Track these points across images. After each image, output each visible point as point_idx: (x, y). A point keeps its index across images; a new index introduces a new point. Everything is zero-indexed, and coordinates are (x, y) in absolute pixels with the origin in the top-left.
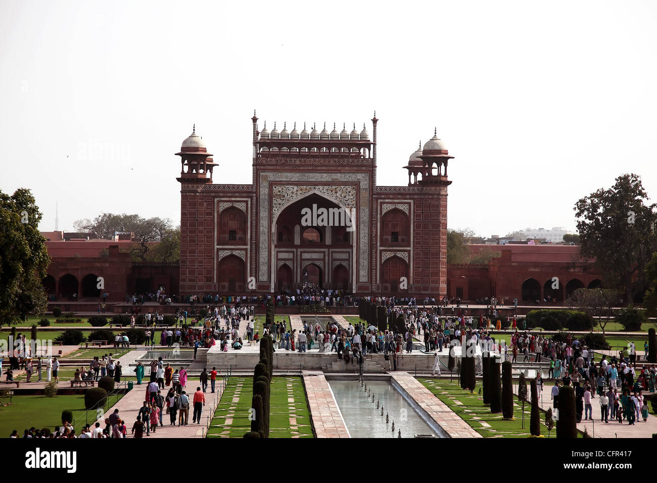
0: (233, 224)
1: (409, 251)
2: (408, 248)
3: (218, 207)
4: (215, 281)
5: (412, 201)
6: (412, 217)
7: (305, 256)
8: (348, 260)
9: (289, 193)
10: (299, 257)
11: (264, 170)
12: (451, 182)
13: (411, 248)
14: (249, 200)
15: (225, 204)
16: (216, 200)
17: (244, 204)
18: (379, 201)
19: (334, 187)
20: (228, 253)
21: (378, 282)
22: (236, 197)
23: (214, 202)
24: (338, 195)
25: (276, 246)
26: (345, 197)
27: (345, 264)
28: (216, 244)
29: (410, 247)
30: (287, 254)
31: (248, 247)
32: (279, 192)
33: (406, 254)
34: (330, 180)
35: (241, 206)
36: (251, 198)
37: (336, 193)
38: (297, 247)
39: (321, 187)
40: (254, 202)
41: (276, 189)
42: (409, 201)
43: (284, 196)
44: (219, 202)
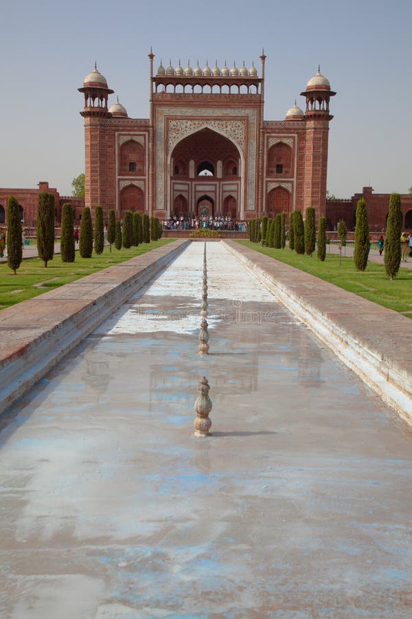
0: (133, 157)
1: (292, 182)
2: (292, 180)
3: (119, 140)
4: (117, 209)
5: (296, 135)
6: (296, 150)
7: (199, 188)
8: (237, 191)
9: (183, 127)
10: (193, 190)
11: (161, 105)
12: (333, 117)
13: (295, 180)
14: (147, 133)
15: (125, 137)
16: (117, 133)
17: (142, 138)
18: (266, 135)
19: (224, 122)
20: (128, 183)
21: (264, 210)
22: (135, 131)
23: (114, 135)
24: (228, 129)
25: (171, 178)
26: (234, 131)
27: (233, 195)
28: (117, 174)
29: (293, 177)
30: (182, 186)
31: (147, 177)
32: (174, 126)
33: (290, 185)
34: (221, 115)
35: (140, 140)
36: (148, 131)
37: (227, 127)
38: (191, 180)
39: (213, 122)
40: (151, 135)
41: (172, 123)
42: (293, 135)
43: (179, 130)
44: (119, 135)
